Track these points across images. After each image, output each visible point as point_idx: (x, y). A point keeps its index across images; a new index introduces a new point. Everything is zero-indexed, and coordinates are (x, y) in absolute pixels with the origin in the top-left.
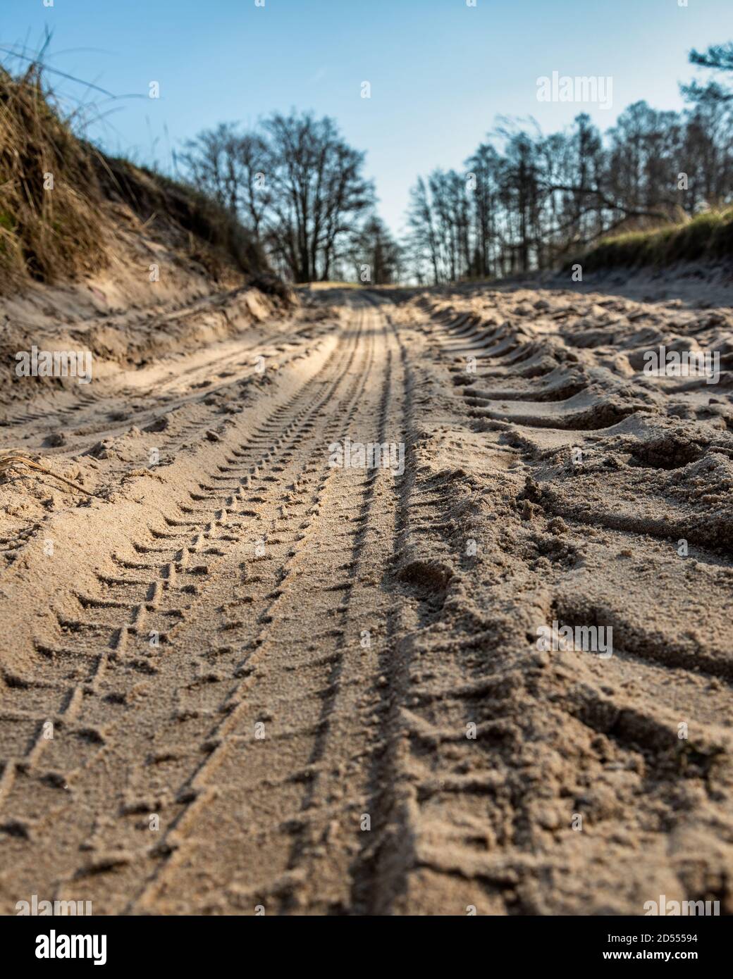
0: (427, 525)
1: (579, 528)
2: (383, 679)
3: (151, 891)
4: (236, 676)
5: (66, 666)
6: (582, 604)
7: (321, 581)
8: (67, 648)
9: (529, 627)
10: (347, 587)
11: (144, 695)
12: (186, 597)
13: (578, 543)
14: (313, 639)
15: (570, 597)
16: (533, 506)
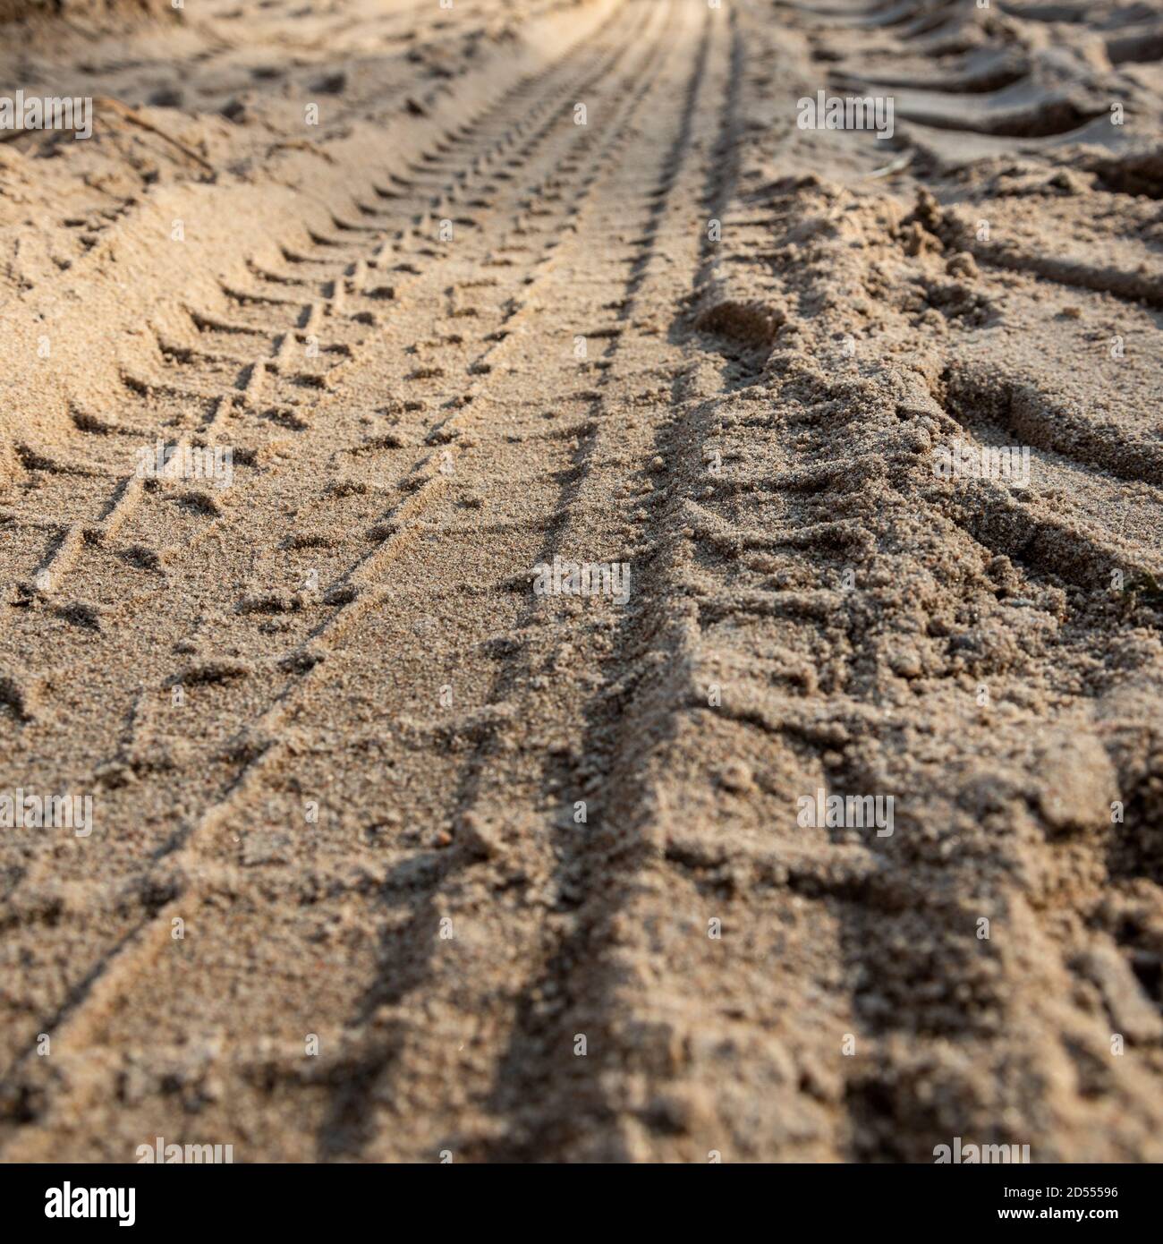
0: (751, 252)
1: (997, 275)
2: (659, 460)
3: (277, 712)
4: (429, 443)
5: (167, 408)
6: (990, 377)
7: (572, 323)
8: (170, 384)
9: (902, 399)
10: (614, 334)
11: (285, 457)
12: (358, 329)
13: (995, 293)
14: (554, 401)
15: (972, 366)
16: (927, 237)
